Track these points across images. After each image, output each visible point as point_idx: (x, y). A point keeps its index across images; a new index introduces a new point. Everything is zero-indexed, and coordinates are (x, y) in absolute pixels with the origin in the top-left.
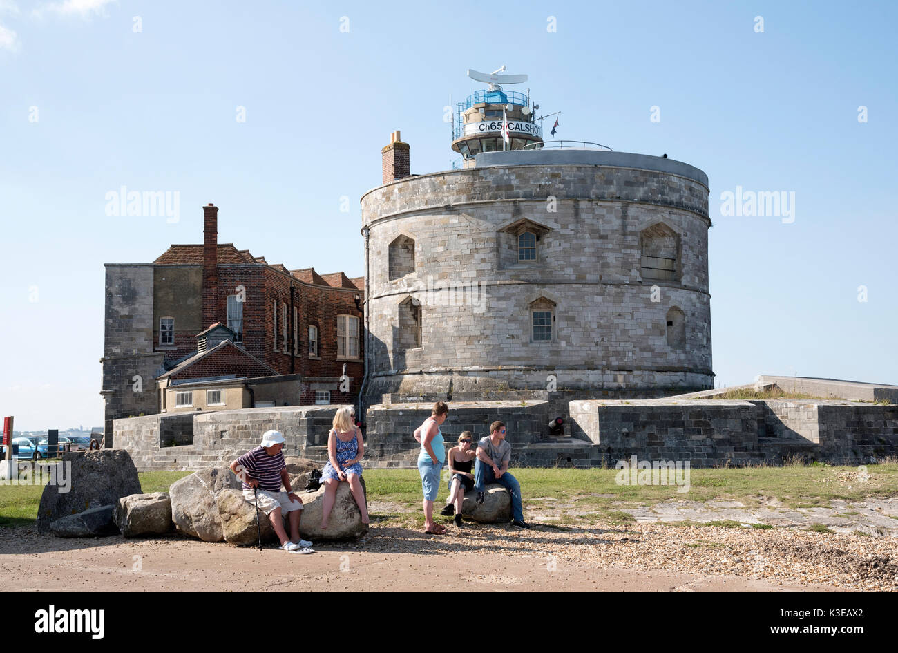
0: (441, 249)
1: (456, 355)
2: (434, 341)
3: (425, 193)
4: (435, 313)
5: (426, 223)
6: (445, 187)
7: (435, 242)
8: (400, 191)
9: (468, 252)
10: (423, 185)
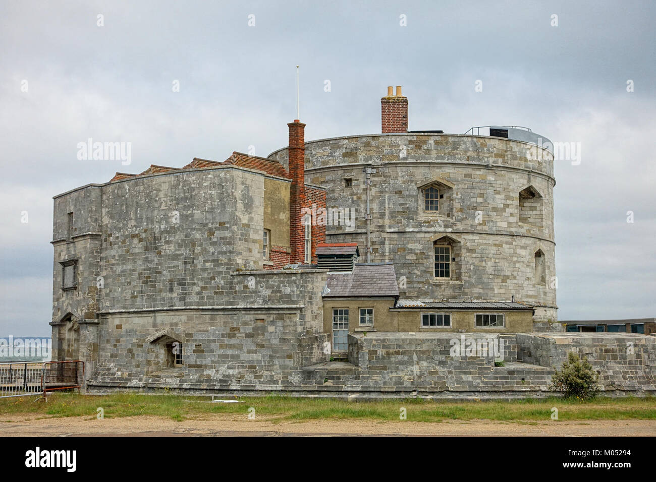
0: (480, 200)
1: (494, 291)
2: (475, 277)
3: (466, 151)
4: (475, 253)
5: (466, 176)
6: (485, 149)
7: (474, 193)
8: (436, 143)
9: (502, 206)
10: (465, 143)
